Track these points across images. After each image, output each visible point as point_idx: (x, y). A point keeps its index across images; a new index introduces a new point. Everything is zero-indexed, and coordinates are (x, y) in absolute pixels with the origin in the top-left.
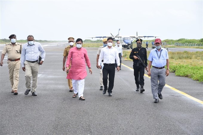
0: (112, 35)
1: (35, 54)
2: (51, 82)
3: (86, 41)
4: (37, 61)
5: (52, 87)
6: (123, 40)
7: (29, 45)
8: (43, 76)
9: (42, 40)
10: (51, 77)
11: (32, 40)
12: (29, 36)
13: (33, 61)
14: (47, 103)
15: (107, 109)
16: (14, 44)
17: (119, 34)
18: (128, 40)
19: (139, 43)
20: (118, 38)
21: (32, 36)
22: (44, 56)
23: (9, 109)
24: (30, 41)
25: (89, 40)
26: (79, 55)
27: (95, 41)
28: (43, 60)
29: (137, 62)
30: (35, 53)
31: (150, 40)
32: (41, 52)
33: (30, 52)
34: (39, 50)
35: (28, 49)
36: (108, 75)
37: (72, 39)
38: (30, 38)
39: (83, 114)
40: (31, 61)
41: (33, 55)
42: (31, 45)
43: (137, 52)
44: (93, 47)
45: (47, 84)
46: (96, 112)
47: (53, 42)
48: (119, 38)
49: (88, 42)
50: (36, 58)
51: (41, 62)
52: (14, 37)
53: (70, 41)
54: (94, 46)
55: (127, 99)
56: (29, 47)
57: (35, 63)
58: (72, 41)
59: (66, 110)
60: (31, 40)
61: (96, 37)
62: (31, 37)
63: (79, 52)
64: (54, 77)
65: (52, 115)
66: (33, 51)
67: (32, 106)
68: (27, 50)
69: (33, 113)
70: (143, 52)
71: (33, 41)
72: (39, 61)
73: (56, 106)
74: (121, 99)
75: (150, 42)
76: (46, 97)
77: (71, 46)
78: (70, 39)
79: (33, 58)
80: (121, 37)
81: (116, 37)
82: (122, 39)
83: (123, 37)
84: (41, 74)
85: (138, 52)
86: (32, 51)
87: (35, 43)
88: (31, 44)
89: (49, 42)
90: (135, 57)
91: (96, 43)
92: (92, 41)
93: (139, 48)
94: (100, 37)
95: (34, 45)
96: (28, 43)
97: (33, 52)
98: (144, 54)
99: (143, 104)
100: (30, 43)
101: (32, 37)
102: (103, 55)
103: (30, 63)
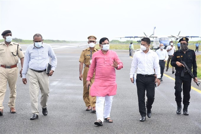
0: (146, 35)
1: (43, 60)
2: (69, 91)
3: (113, 41)
4: (45, 70)
5: (70, 97)
6: (160, 41)
7: (35, 47)
8: (60, 84)
9: (60, 40)
10: (69, 85)
11: (40, 40)
12: (36, 35)
13: (40, 70)
14: (63, 117)
15: (137, 127)
16: (8, 43)
17: (154, 33)
18: (165, 41)
19: (184, 43)
20: (153, 38)
21: (40, 35)
22: (54, 64)
23: (19, 123)
24: (37, 42)
25: (117, 40)
26: (106, 61)
27: (124, 42)
28: (53, 69)
29: (182, 71)
30: (43, 58)
31: (194, 42)
32: (51, 57)
33: (36, 58)
34: (49, 55)
35: (34, 52)
36: (146, 91)
37: (94, 38)
38: (37, 39)
39: (107, 132)
40: (37, 70)
41: (40, 62)
42: (38, 48)
43: (180, 57)
44: (121, 49)
45: (64, 93)
46: (123, 130)
47: (72, 42)
48: (155, 38)
49: (115, 43)
50: (44, 66)
51: (51, 72)
52: (10, 34)
53: (91, 41)
54: (122, 47)
55: (162, 114)
56: (35, 50)
57: (43, 73)
58: (93, 41)
59: (87, 126)
60: (38, 40)
61: (125, 37)
62: (38, 36)
63: (105, 57)
64: (72, 85)
65: (69, 132)
66: (41, 56)
67: (45, 120)
68: (32, 55)
69: (46, 129)
70: (189, 56)
71: (41, 42)
72: (48, 71)
73: (75, 121)
74: (155, 114)
75: (194, 44)
76: (63, 109)
77: (90, 48)
78: (91, 39)
79: (40, 66)
80: (156, 37)
81: (150, 37)
82: (158, 40)
83: (159, 37)
84: (58, 82)
85: (182, 56)
86: (39, 56)
87: (44, 45)
88: (39, 45)
89: (68, 42)
90: (178, 63)
91: (126, 44)
92: (120, 42)
93: (184, 50)
94: (131, 37)
95: (42, 48)
96: (34, 45)
97: (40, 58)
98: (191, 58)
99: (183, 122)
100: (37, 44)
101: (40, 37)
102: (136, 62)
103: (35, 72)
